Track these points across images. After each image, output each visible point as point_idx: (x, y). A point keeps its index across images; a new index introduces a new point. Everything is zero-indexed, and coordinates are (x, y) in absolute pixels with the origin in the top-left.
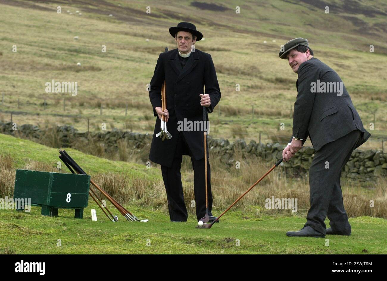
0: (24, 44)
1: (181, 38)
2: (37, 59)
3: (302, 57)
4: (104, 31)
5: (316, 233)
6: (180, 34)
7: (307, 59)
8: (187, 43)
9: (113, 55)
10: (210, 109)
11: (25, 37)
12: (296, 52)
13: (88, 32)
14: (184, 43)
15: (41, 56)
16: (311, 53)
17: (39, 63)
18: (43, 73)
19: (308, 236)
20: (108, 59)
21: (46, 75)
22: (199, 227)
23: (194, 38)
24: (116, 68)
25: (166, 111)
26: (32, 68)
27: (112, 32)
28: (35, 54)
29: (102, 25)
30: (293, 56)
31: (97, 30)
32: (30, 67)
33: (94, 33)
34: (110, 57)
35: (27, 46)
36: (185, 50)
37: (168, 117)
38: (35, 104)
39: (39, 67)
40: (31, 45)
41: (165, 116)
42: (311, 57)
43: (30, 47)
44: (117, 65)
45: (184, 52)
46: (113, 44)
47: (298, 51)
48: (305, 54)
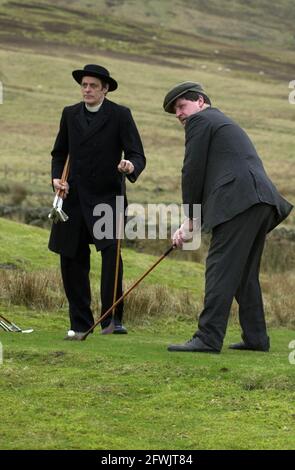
0: (147, 112)
1: (85, 84)
2: (162, 131)
3: (193, 107)
4: (255, 94)
5: (206, 347)
6: (86, 80)
7: (200, 110)
8: (94, 92)
9: (263, 126)
10: (133, 177)
11: (149, 104)
12: (184, 101)
13: (233, 96)
14: (88, 92)
15: (166, 127)
16: (207, 100)
17: (163, 137)
18: (169, 149)
19: (195, 350)
20: (256, 131)
21: (171, 152)
22: (69, 338)
23: (104, 87)
24: (266, 142)
25: (65, 183)
26: (154, 144)
27: (265, 95)
28: (160, 125)
29: (252, 86)
30: (181, 107)
31: (247, 93)
32: (151, 141)
33: (241, 97)
34: (257, 128)
35: (149, 115)
36: (91, 101)
37: (67, 192)
38: (147, 190)
39: (163, 141)
40: (155, 113)
41: (62, 190)
42: (206, 106)
43: (154, 116)
44: (266, 138)
45: (92, 105)
46: (265, 111)
47: (187, 99)
48: (197, 103)
